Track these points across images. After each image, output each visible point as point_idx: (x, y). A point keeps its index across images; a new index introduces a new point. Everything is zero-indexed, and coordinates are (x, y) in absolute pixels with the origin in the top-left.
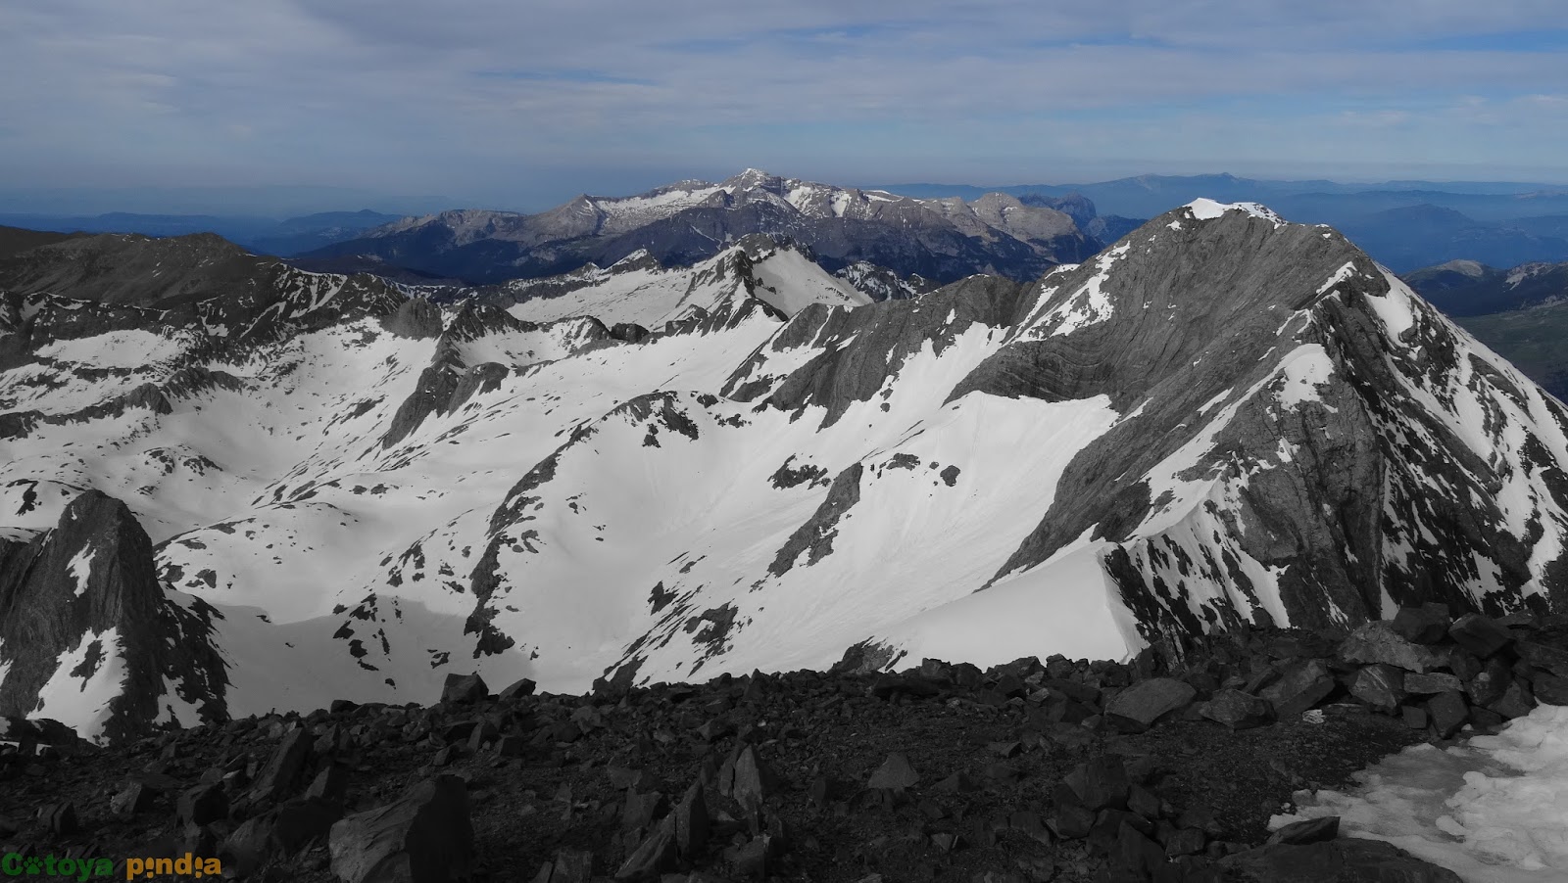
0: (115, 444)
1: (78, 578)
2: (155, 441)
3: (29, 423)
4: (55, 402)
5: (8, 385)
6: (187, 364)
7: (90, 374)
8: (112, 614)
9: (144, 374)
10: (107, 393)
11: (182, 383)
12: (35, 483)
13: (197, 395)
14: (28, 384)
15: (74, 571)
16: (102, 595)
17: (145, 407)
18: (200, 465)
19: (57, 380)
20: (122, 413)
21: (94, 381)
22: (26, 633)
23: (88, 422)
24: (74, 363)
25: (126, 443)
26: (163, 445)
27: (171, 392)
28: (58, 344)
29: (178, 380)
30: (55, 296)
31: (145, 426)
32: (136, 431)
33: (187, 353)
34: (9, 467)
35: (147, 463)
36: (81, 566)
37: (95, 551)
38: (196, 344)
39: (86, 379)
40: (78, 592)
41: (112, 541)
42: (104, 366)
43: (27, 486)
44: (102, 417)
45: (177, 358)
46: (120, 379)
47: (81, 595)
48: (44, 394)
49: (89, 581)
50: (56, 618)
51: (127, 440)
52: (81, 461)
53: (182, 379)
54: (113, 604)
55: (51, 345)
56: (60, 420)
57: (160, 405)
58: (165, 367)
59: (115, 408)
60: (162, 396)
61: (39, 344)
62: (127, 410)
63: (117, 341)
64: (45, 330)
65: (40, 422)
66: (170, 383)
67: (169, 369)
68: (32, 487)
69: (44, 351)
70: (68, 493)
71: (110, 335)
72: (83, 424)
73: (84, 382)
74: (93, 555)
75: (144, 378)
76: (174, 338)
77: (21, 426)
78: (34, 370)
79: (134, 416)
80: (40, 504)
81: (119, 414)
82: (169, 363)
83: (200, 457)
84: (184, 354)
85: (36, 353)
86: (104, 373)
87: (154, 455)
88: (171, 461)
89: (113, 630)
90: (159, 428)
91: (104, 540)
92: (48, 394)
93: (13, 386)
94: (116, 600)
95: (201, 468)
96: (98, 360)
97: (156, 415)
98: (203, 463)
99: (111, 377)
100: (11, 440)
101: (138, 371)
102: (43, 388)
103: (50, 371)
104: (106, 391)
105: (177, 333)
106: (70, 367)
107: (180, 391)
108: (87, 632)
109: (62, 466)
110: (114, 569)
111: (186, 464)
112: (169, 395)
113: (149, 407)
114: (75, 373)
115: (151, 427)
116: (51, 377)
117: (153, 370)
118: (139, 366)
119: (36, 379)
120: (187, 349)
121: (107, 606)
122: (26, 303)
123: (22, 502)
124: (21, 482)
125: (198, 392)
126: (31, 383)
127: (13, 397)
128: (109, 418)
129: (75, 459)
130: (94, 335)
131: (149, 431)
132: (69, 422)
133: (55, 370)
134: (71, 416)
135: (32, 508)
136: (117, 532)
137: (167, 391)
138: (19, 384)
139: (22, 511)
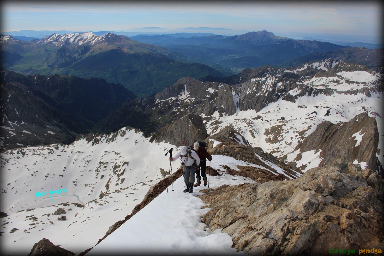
0: (353, 102)
1: (357, 141)
2: (364, 104)
3: (332, 92)
4: (339, 88)
5: (328, 81)
6: (377, 84)
7: (349, 82)
8: (366, 157)
9: (364, 84)
10: (352, 88)
11: (376, 89)
12: (331, 108)
13: (379, 93)
14: (333, 82)
15: (356, 138)
16: (364, 149)
17: (363, 94)
18: (375, 114)
19: (340, 82)
20: (357, 94)
21: (350, 84)
22: (335, 153)
23: (347, 95)
24: (346, 78)
25: (356, 103)
26: (366, 106)
27: (372, 91)
28: (343, 72)
29: (375, 88)
30: (341, 61)
31: (362, 99)
32: (359, 100)
33: (378, 80)
34: (325, 103)
35: (360, 110)
36: (358, 137)
37: (364, 133)
38: (381, 78)
39: (348, 83)
40: (356, 145)
41: (372, 132)
42: (353, 80)
43: (328, 109)
44: (351, 94)
45: (374, 82)
46: (357, 85)
47: (357, 147)
48: (336, 85)
49: (361, 143)
50: (347, 152)
51: (356, 102)
52: (343, 105)
53: (376, 87)
54: (368, 154)
55: (341, 72)
56: (340, 93)
57: (368, 94)
58: (370, 84)
59: (355, 92)
60: (369, 91)
61: (338, 72)
62: (358, 94)
63: (359, 74)
64: (341, 68)
65: (335, 92)
66: (373, 88)
67: (371, 84)
68: (330, 109)
69: (339, 74)
70: (338, 113)
71: (357, 71)
72: (346, 95)
73: (347, 84)
74: (363, 135)
75: (363, 86)
76: (375, 75)
77: (330, 92)
78: (335, 78)
79: (360, 96)
80: (330, 114)
81: (356, 94)
82: (372, 82)
83: (376, 112)
84: (377, 81)
85: (337, 74)
86: (353, 82)
87: (363, 108)
88: (367, 111)
89: (365, 163)
90: (366, 101)
91: (369, 131)
92: (337, 85)
93: (329, 82)
94: (369, 153)
95: (375, 116)
96: (352, 78)
97: (366, 97)
98: (376, 114)
99: (354, 84)
100: (327, 95)
101: (362, 83)
102: (336, 84)
103: (339, 79)
104: (352, 87)
105: (377, 74)
106: (344, 79)
107: (375, 91)
108: (356, 160)
109: (338, 106)
110: (371, 142)
111: (371, 113)
112: (371, 92)
113: (365, 94)
114: (345, 81)
115: (364, 100)
116: (339, 81)
117: (366, 84)
118: (363, 82)
119: (335, 81)
120: (378, 79)
121: (365, 154)
122: (334, 62)
123: (326, 113)
124: (327, 107)
125: (380, 92)
126: (334, 82)
127: (328, 85)
128: (353, 95)
129: (341, 105)
130: (353, 71)
131: (363, 101)
132: (342, 94)
133: (341, 79)
134: (343, 92)
135: (328, 115)
136: (374, 129)
137: (371, 90)
138: (331, 81)
139: (325, 115)
